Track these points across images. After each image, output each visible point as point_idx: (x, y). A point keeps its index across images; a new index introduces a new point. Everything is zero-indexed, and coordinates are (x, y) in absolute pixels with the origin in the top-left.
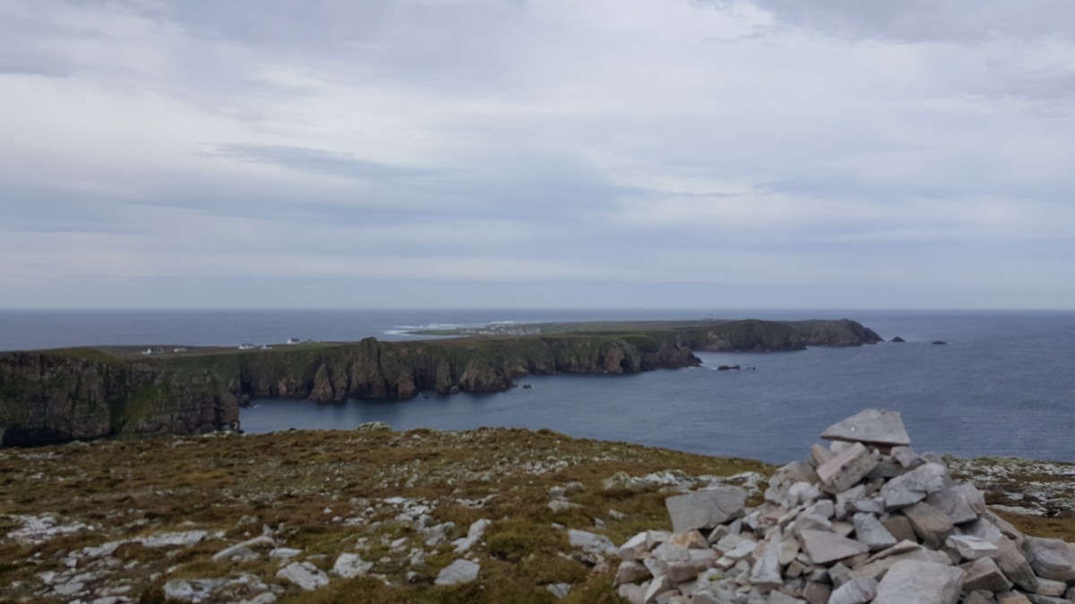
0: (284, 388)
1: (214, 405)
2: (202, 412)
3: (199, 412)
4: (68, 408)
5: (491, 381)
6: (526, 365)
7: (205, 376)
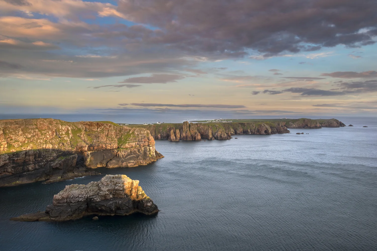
0: (160, 137)
1: (148, 140)
2: (144, 142)
3: (143, 142)
4: (105, 140)
5: (225, 136)
6: (234, 131)
7: (145, 131)
